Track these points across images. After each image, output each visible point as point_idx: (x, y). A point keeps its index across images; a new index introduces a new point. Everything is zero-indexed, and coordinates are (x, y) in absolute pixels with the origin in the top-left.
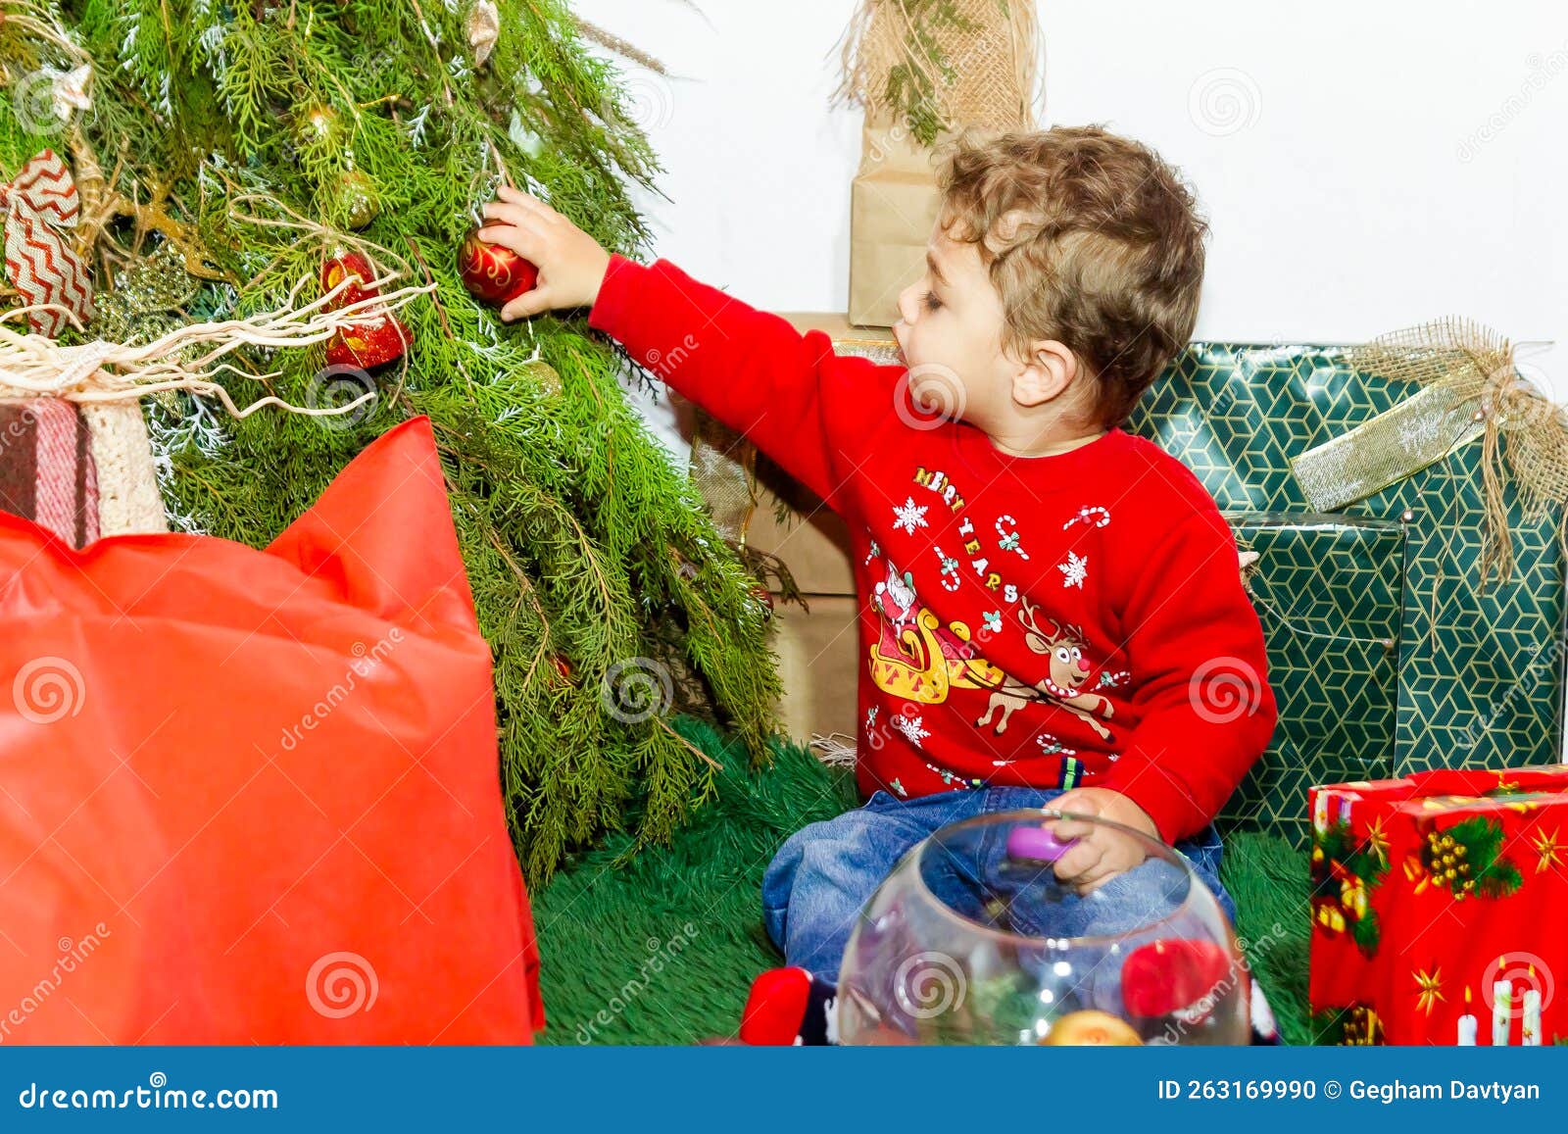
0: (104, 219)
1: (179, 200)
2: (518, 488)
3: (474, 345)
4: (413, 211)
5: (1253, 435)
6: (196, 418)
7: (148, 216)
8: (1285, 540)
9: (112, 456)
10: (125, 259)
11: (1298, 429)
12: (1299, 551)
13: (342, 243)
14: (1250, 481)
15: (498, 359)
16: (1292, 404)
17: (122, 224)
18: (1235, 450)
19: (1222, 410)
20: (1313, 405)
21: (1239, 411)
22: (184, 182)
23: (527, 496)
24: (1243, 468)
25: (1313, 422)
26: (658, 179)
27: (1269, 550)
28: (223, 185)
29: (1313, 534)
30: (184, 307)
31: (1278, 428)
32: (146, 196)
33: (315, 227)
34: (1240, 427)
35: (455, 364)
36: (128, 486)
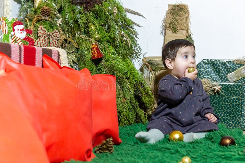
0: (63, 39)
1: (73, 38)
2: (118, 74)
3: (113, 56)
4: (105, 39)
5: (221, 72)
6: (75, 67)
7: (69, 40)
8: (225, 85)
9: (62, 58)
10: (66, 45)
11: (227, 71)
12: (227, 87)
13: (94, 42)
14: (221, 78)
15: (116, 57)
16: (226, 67)
17: (66, 40)
18: (219, 74)
19: (216, 68)
20: (229, 68)
21: (219, 69)
22: (74, 36)
23: (120, 75)
24: (220, 77)
25: (229, 70)
26: (137, 36)
27: (223, 87)
28: (79, 35)
29: (229, 84)
30: (74, 51)
31: (224, 71)
32: (69, 37)
33: (91, 40)
34: (219, 71)
35: (110, 58)
36: (64, 62)
